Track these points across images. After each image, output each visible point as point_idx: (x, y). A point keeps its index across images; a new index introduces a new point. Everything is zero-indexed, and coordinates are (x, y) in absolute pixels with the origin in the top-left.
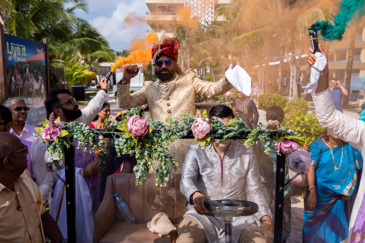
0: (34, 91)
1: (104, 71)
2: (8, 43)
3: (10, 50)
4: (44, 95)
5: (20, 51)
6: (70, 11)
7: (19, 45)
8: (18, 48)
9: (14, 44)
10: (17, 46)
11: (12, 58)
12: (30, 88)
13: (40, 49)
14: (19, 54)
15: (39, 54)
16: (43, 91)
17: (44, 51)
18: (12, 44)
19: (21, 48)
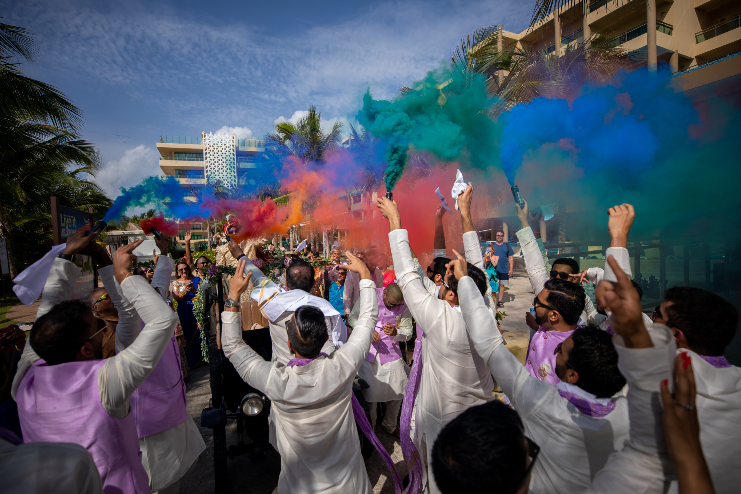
0: (84, 264)
1: (112, 240)
2: (61, 214)
3: (63, 222)
4: (92, 268)
5: (71, 222)
6: (73, 174)
7: (70, 216)
8: (70, 219)
9: (66, 216)
10: (69, 218)
11: (64, 230)
12: (80, 262)
13: (87, 220)
14: (70, 226)
15: (86, 224)
16: (91, 264)
17: (90, 221)
18: (64, 215)
19: (72, 219)
